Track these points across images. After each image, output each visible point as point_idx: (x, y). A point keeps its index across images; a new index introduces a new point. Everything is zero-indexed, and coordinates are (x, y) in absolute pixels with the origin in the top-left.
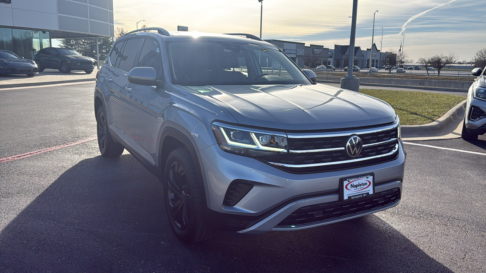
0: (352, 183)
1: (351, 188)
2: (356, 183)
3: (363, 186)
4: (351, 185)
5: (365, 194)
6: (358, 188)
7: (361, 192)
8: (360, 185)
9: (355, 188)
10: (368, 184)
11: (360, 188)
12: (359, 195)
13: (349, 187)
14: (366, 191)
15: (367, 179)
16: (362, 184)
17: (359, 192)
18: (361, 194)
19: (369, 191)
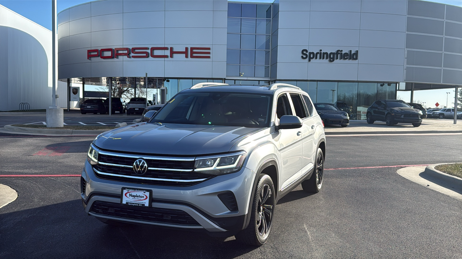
0: (131, 193)
1: (130, 196)
2: (134, 194)
3: (140, 198)
4: (130, 194)
5: (141, 204)
6: (135, 198)
7: (138, 202)
8: (138, 196)
9: (133, 198)
10: (145, 197)
11: (138, 199)
12: (136, 204)
13: (128, 195)
14: (142, 203)
15: (145, 194)
16: (139, 196)
17: (137, 202)
18: (137, 204)
19: (145, 203)
